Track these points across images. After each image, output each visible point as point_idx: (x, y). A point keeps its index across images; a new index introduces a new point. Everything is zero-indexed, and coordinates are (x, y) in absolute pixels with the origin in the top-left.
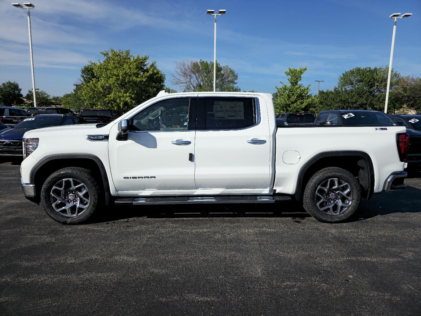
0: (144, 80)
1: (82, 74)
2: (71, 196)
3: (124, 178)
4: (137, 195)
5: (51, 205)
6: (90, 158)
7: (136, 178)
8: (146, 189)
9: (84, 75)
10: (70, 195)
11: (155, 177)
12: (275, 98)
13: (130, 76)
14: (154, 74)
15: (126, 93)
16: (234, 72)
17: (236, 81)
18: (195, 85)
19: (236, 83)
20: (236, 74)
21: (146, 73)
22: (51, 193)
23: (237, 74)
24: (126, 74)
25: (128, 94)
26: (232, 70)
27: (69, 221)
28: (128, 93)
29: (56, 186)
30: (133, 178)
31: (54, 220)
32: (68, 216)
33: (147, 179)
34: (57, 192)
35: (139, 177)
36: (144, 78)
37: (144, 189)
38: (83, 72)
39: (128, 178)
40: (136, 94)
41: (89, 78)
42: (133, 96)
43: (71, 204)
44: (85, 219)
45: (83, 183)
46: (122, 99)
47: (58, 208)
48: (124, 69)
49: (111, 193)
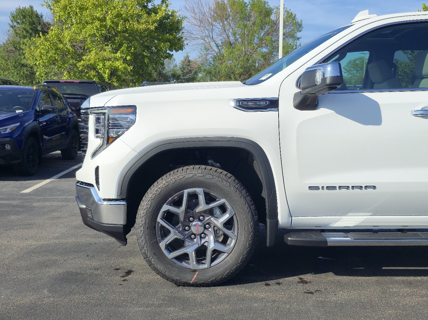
0: (152, 28)
1: (11, 23)
2: (196, 226)
3: (310, 187)
4: (326, 226)
5: (157, 243)
6: (242, 146)
7: (334, 188)
8: (349, 214)
9: (15, 24)
10: (194, 223)
11: (374, 187)
12: (352, 69)
13: (126, 20)
14: (167, 17)
15: (116, 53)
16: (294, 17)
17: (298, 35)
18: (220, 43)
19: (298, 39)
20: (299, 22)
21: (153, 14)
22: (159, 220)
23: (301, 21)
24: (119, 15)
25: (118, 54)
26: (292, 14)
27: (194, 278)
28: (119, 52)
29: (170, 204)
30: (328, 188)
31: (164, 276)
32: (191, 267)
33: (357, 191)
34: (170, 217)
35: (340, 187)
36: (152, 25)
37: (344, 211)
38: (14, 18)
39: (317, 188)
40: (132, 53)
41: (25, 29)
42: (128, 58)
43: (197, 243)
44: (226, 275)
45: (225, 197)
46: (108, 63)
47: (170, 252)
48: (115, 8)
49: (277, 221)
